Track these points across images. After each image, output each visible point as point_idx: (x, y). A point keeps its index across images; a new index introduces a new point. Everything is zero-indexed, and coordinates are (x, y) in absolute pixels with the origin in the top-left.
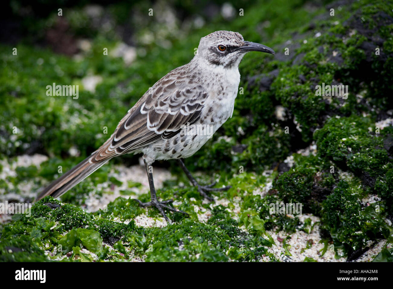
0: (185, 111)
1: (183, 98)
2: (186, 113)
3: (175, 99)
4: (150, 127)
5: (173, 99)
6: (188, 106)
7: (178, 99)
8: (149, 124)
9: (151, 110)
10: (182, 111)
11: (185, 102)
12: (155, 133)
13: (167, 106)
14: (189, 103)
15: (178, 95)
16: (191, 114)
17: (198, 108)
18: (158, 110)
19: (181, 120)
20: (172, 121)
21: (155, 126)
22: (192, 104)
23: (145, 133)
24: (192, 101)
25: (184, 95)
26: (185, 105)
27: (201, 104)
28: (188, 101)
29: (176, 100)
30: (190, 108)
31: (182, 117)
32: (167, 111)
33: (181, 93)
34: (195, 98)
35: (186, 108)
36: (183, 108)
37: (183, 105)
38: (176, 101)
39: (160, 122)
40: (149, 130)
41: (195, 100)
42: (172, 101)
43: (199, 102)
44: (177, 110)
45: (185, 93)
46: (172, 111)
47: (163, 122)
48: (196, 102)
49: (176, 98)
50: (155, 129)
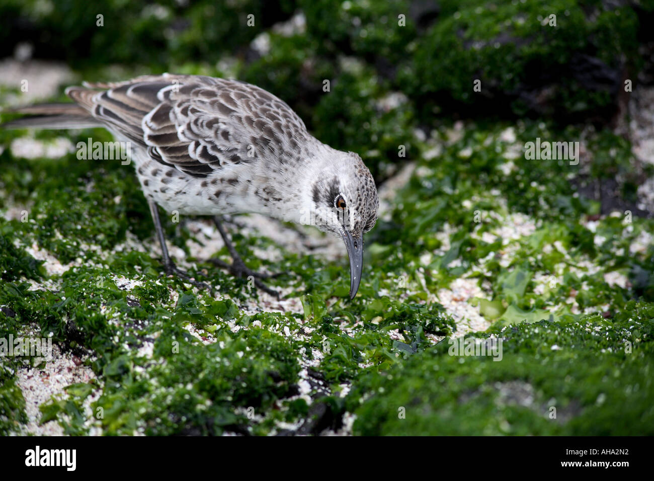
0: (195, 150)
1: (210, 133)
2: (194, 154)
3: (202, 123)
4: (146, 123)
5: (200, 121)
6: (205, 148)
7: (205, 127)
8: (148, 117)
9: (169, 103)
10: (192, 146)
11: (207, 140)
12: (142, 136)
13: (187, 120)
14: (209, 147)
15: (211, 124)
16: (197, 161)
17: (212, 164)
18: (174, 113)
19: (180, 155)
20: (171, 145)
21: (150, 128)
22: (211, 152)
23: (135, 123)
24: (215, 148)
25: (216, 133)
26: (203, 143)
27: (221, 163)
28: (210, 142)
29: (202, 126)
30: (205, 153)
31: (184, 153)
32: (180, 126)
33: (215, 125)
34: (222, 149)
35: (200, 149)
36: (197, 144)
37: (201, 141)
38: (200, 128)
39: (159, 130)
40: (141, 125)
41: (220, 151)
42: (196, 122)
43: (221, 158)
44: (189, 138)
45: (219, 132)
46: (183, 133)
47: (162, 133)
48: (218, 155)
49: (204, 124)
50: (147, 132)
